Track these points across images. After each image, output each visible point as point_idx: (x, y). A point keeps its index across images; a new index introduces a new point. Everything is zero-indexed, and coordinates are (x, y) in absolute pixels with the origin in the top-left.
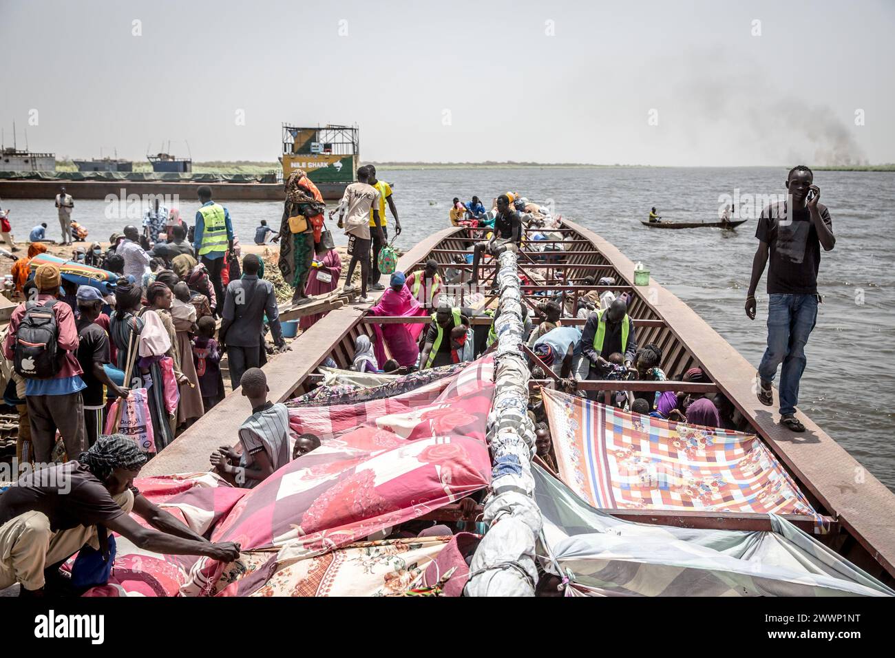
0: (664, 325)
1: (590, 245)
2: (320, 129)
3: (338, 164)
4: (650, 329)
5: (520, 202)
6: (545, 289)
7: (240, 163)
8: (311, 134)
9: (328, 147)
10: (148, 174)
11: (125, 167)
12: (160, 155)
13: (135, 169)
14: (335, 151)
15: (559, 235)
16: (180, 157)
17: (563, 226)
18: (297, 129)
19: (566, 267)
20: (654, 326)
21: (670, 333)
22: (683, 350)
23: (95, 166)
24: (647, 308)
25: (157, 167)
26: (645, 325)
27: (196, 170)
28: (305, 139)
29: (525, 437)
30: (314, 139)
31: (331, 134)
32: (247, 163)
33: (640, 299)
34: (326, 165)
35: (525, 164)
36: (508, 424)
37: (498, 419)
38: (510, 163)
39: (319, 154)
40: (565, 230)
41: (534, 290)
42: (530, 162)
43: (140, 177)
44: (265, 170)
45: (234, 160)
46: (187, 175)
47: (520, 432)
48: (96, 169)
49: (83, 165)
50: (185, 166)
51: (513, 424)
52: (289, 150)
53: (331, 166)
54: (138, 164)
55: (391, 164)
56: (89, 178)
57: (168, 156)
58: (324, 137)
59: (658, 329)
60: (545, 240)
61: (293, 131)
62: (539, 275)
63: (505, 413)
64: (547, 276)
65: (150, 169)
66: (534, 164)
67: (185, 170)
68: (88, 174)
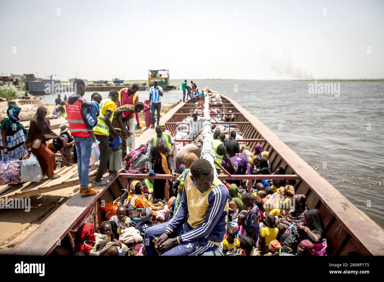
0: (250, 124)
1: (229, 102)
2: (158, 71)
3: (164, 80)
4: (246, 125)
5: (209, 90)
6: (217, 114)
7: (138, 80)
8: (156, 72)
9: (161, 75)
10: (112, 84)
11: (106, 82)
12: (115, 79)
13: (109, 83)
14: (163, 76)
15: (221, 99)
16: (121, 79)
17: (222, 97)
18: (152, 71)
19: (223, 108)
20: (248, 124)
21: (252, 126)
22: (256, 131)
23: (98, 82)
24: (246, 119)
25: (115, 82)
26: (245, 124)
27: (125, 83)
28: (154, 73)
29: (212, 156)
30: (157, 73)
31: (162, 72)
32: (140, 80)
33: (243, 117)
34: (160, 80)
35: (218, 79)
36: (207, 152)
37: (204, 151)
38: (214, 79)
39: (158, 77)
40: (222, 98)
41: (214, 115)
42: (219, 79)
43: (109, 85)
44: (144, 82)
45: (136, 80)
46: (122, 84)
47: (211, 154)
48: (98, 83)
49: (95, 82)
50: (122, 82)
51: (208, 152)
52: (150, 77)
53: (162, 81)
54: (110, 81)
55: (180, 80)
56: (96, 86)
57: (117, 79)
58: (159, 73)
59: (249, 125)
60: (217, 101)
61: (151, 71)
62: (215, 110)
63: (206, 149)
64: (217, 111)
65: (113, 83)
66: (220, 79)
67: (122, 83)
68: (95, 84)
